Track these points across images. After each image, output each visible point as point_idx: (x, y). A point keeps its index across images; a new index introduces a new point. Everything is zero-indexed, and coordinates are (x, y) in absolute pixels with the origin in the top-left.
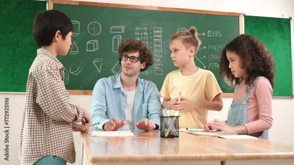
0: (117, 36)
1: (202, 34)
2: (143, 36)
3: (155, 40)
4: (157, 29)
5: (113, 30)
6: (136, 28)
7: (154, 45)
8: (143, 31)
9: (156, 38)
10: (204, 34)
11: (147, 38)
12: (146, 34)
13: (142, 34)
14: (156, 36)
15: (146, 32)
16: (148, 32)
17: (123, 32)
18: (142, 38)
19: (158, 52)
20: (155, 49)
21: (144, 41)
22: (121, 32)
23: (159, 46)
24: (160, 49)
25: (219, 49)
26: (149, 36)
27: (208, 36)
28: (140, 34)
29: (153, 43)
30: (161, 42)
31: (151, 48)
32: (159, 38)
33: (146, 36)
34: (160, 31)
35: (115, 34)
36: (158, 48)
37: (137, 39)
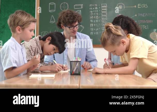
0: (78, 11)
1: (134, 7)
2: (95, 9)
3: (103, 12)
4: (104, 5)
5: (76, 7)
6: (90, 5)
7: (102, 15)
8: (94, 7)
9: (103, 11)
10: (135, 6)
11: (97, 11)
12: (96, 8)
13: (94, 8)
14: (103, 9)
15: (97, 7)
16: (98, 7)
17: (82, 8)
18: (94, 11)
19: (104, 20)
20: (102, 18)
21: (95, 13)
22: (80, 8)
23: (105, 16)
24: (106, 17)
25: (146, 15)
26: (98, 9)
27: (138, 7)
28: (92, 8)
29: (101, 14)
30: (106, 13)
31: (100, 17)
32: (105, 11)
33: (96, 10)
34: (106, 6)
35: (77, 10)
36: (104, 17)
37: (91, 12)
